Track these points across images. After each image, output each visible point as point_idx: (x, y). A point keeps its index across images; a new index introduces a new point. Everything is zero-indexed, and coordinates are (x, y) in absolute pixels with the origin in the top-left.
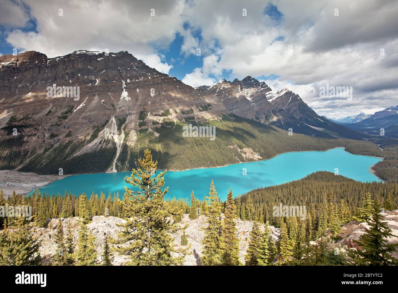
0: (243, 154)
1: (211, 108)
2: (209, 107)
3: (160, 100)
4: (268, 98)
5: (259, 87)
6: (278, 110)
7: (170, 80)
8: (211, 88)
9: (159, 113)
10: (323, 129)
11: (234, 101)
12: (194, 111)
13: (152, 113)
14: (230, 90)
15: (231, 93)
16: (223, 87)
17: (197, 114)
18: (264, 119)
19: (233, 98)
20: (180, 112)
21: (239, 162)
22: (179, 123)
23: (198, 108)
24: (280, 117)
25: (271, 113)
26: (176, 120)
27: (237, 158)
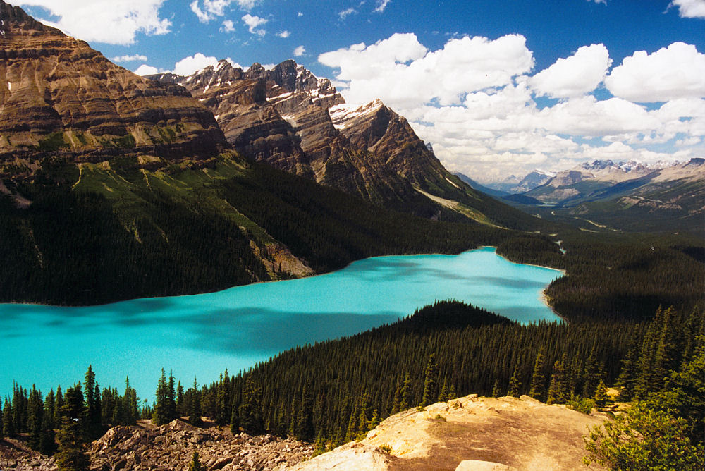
0: (265, 261)
3: (35, 102)
4: (336, 120)
5: (314, 93)
6: (356, 153)
7: (67, 48)
8: (188, 83)
9: (30, 140)
10: (456, 203)
11: (248, 123)
12: (137, 141)
13: (9, 141)
14: (239, 93)
15: (243, 101)
16: (221, 83)
17: (145, 150)
18: (323, 173)
19: (248, 114)
20: (95, 140)
21: (255, 281)
22: (92, 173)
23: (148, 134)
24: (363, 170)
25: (341, 159)
26: (82, 162)
27: (249, 271)
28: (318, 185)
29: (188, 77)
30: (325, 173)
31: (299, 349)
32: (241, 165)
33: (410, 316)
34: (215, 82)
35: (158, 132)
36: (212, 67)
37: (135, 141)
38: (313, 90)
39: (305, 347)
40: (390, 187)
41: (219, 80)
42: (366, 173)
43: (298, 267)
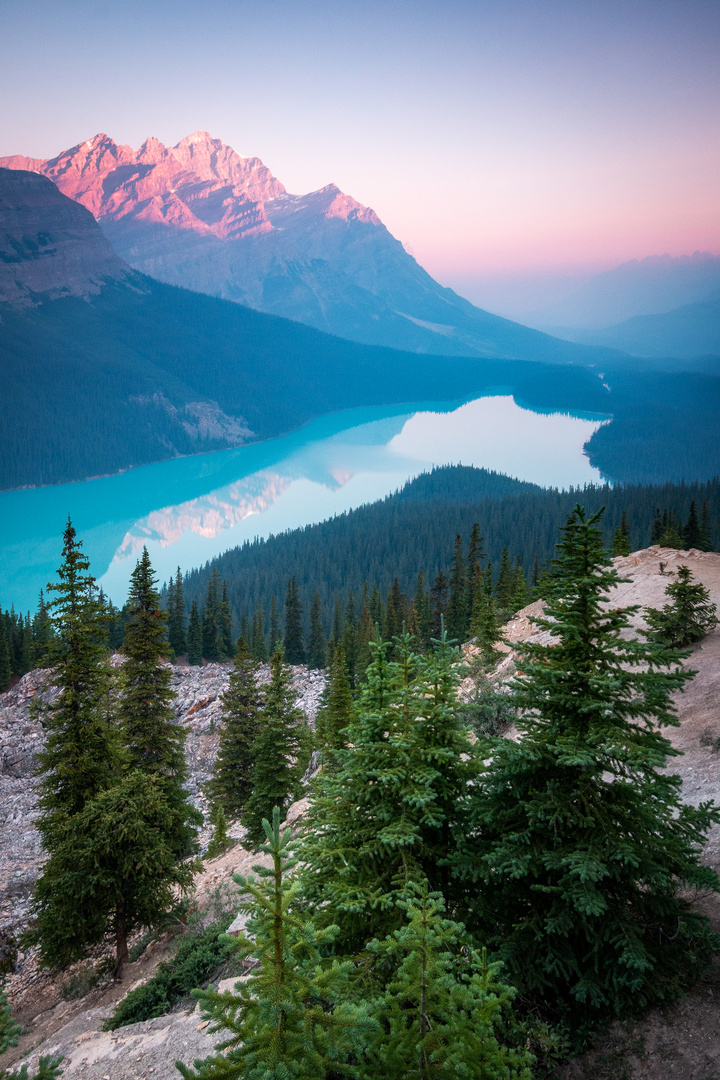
0: (186, 425)
1: (55, 250)
2: (44, 243)
6: (306, 263)
10: (451, 328)
18: (260, 294)
21: (173, 455)
24: (316, 288)
25: (285, 273)
27: (163, 441)
28: (254, 312)
30: (264, 294)
32: (139, 289)
33: (399, 492)
35: (10, 245)
39: (256, 543)
40: (357, 309)
42: (320, 291)
43: (236, 430)
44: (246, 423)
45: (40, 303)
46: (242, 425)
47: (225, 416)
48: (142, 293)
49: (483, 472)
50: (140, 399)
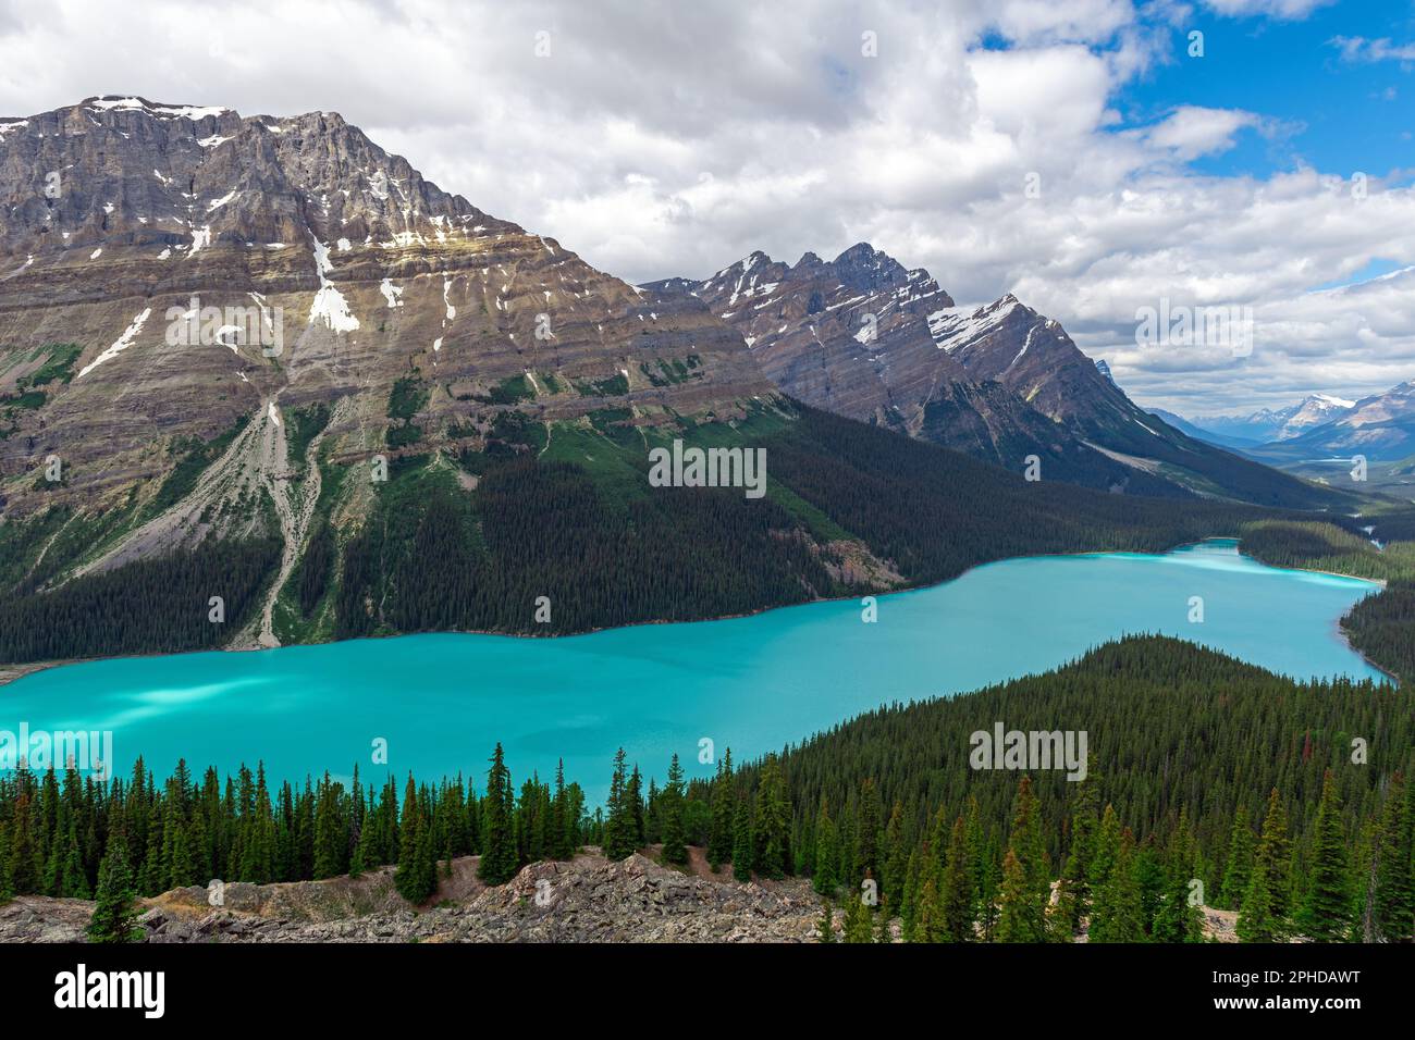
0: (828, 565)
1: (704, 373)
2: (693, 366)
3: (485, 332)
4: (939, 334)
5: (903, 291)
6: (975, 386)
7: (529, 250)
8: (707, 291)
9: (478, 389)
10: (1156, 463)
11: (799, 345)
12: (630, 382)
13: (448, 390)
14: (784, 302)
15: (789, 313)
16: (755, 288)
17: (643, 399)
18: (921, 421)
19: (797, 333)
20: (569, 385)
21: (811, 598)
22: (564, 433)
23: (646, 373)
24: (986, 414)
25: (950, 397)
26: (550, 419)
27: (803, 581)
28: (912, 441)
29: (705, 282)
30: (925, 421)
31: (883, 711)
32: (787, 413)
33: (1076, 662)
34: (746, 286)
35: (660, 369)
36: (740, 264)
37: (627, 384)
38: (902, 289)
40: (1035, 438)
41: (752, 284)
42: (990, 418)
43: (885, 573)
44: (895, 567)
45: (686, 428)
46: (891, 569)
47: (872, 557)
48: (789, 418)
49: (1191, 647)
50: (781, 534)
